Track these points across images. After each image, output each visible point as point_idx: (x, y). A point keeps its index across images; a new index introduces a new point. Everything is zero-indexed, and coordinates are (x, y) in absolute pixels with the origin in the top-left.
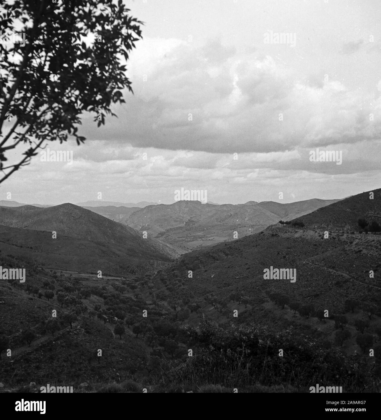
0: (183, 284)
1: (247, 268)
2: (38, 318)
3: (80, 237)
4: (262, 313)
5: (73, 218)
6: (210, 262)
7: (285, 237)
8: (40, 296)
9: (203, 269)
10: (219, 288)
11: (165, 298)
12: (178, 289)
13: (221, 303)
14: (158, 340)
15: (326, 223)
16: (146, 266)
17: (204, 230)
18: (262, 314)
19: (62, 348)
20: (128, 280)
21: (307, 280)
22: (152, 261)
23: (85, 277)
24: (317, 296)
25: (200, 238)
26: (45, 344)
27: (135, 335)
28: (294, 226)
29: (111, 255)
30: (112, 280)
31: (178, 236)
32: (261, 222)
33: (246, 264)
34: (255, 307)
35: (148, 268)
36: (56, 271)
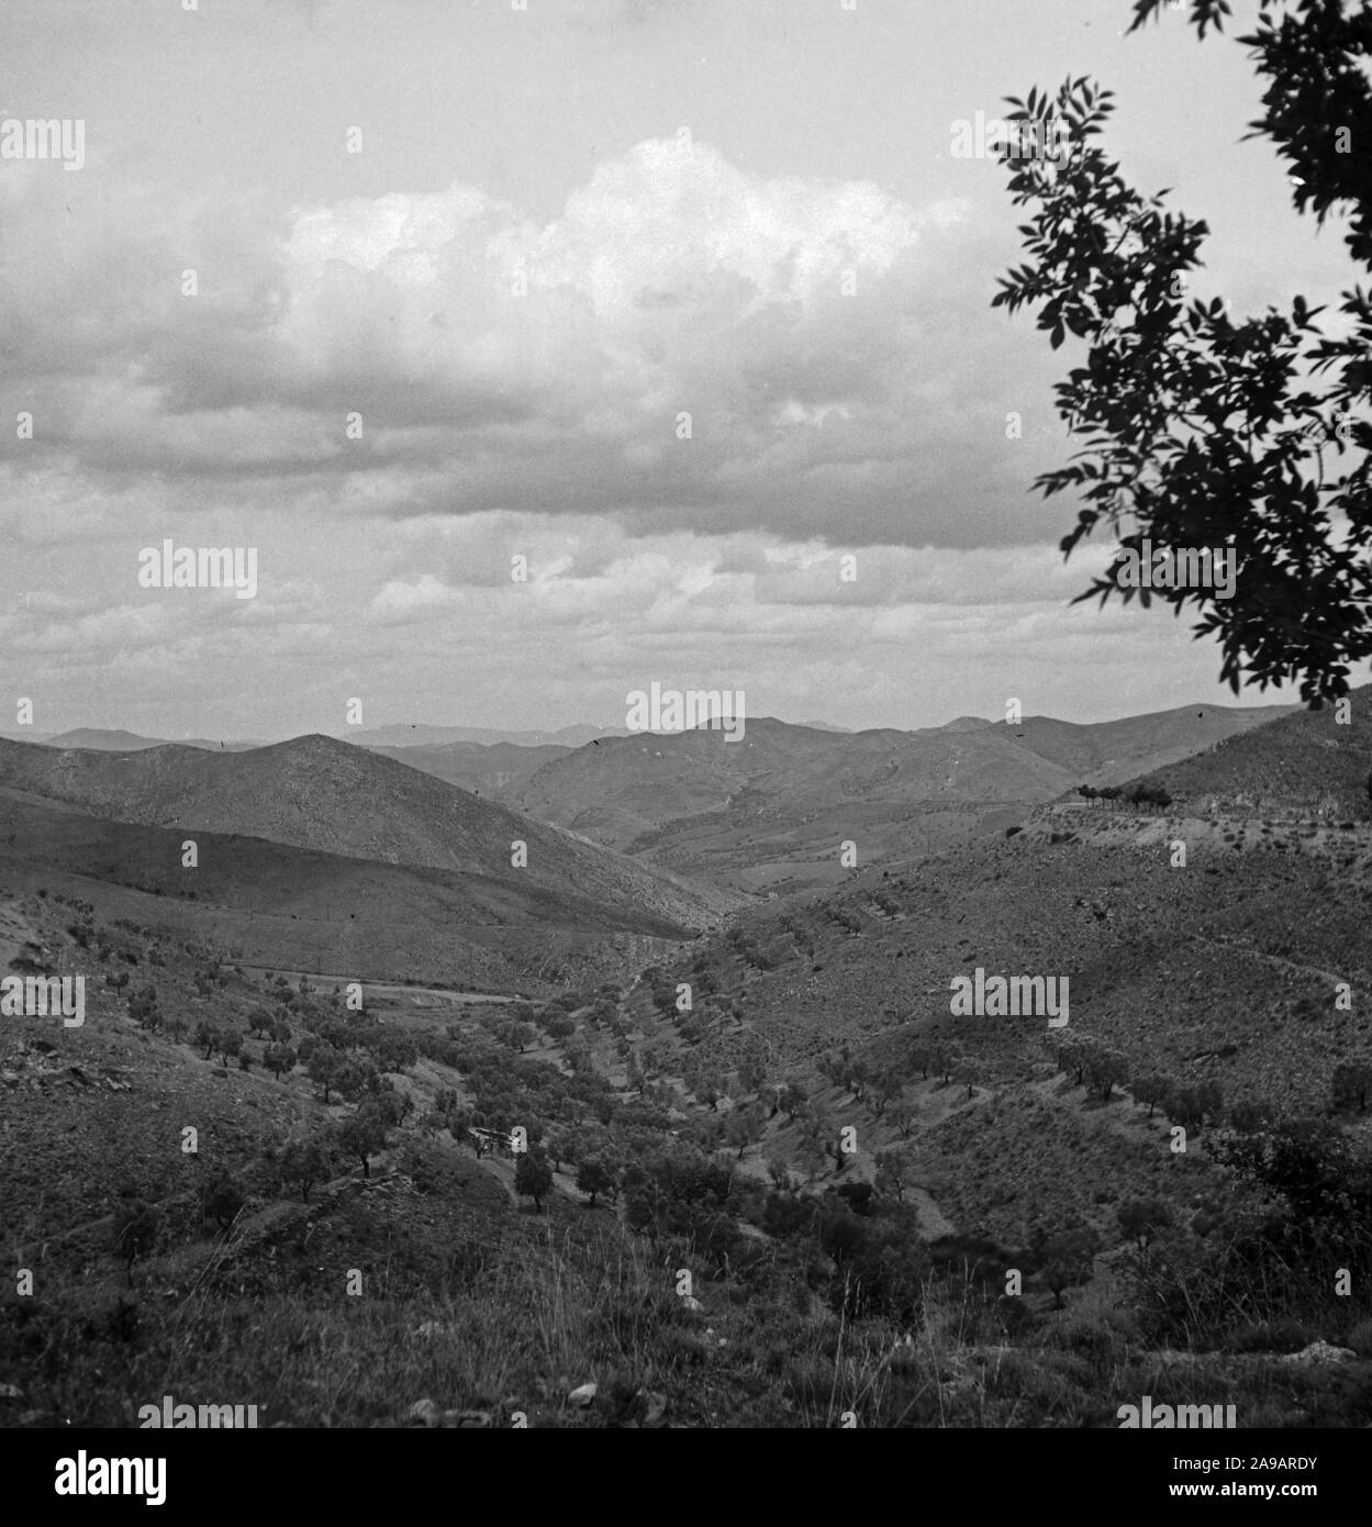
0: (738, 1016)
1: (966, 956)
2: (250, 1138)
3: (360, 855)
4: (1030, 1115)
5: (333, 786)
6: (832, 937)
7: (1102, 843)
8: (246, 1063)
9: (807, 963)
10: (867, 1028)
11: (674, 1065)
12: (720, 1033)
13: (880, 1080)
14: (672, 1212)
15: (1249, 793)
16: (600, 953)
17: (799, 823)
18: (1031, 1120)
19: (339, 1244)
20: (539, 1006)
21: (1191, 999)
22: (619, 936)
23: (384, 996)
24: (1228, 1051)
25: (785, 852)
26: (282, 1232)
27: (587, 1197)
28: (1130, 804)
29: (473, 917)
30: (481, 1004)
31: (706, 847)
32: (1004, 794)
33: (961, 943)
34: (1003, 1096)
35: (608, 963)
36: (286, 975)
